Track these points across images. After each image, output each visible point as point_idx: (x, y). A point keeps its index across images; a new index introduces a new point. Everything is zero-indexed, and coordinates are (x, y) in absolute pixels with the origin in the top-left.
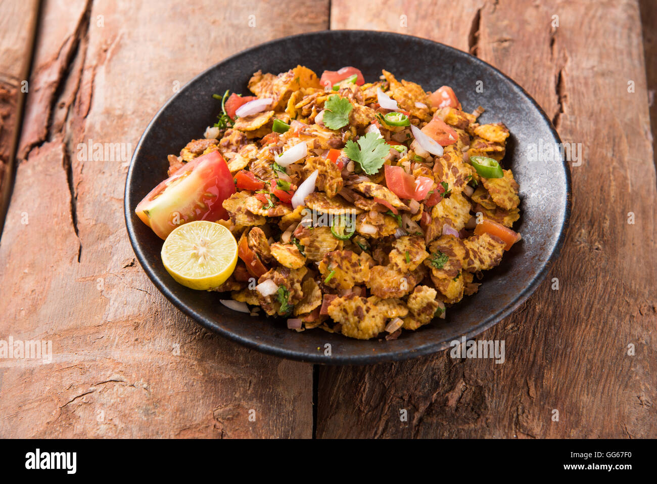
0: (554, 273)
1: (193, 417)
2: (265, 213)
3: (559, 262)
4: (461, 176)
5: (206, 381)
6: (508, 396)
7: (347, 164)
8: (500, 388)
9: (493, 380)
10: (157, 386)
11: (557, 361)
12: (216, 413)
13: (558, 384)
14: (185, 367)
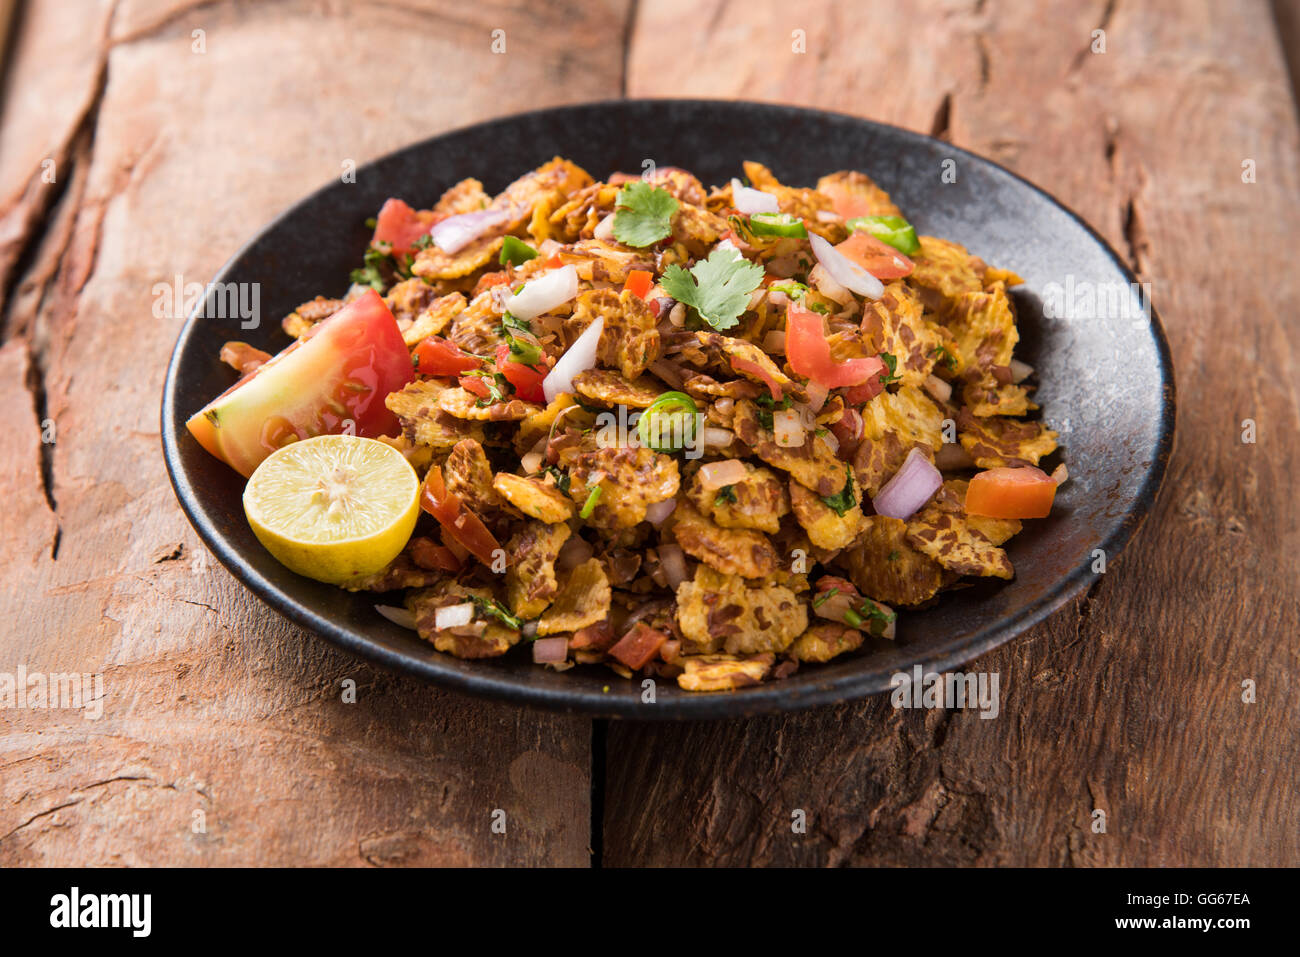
0: (1140, 573)
1: (311, 851)
2: (482, 413)
3: (1149, 553)
4: (919, 347)
5: (344, 781)
6: (1046, 813)
7: (668, 311)
8: (1026, 796)
9: (1010, 781)
10: (227, 787)
11: (1154, 747)
12: (365, 846)
13: (1160, 793)
14: (293, 751)
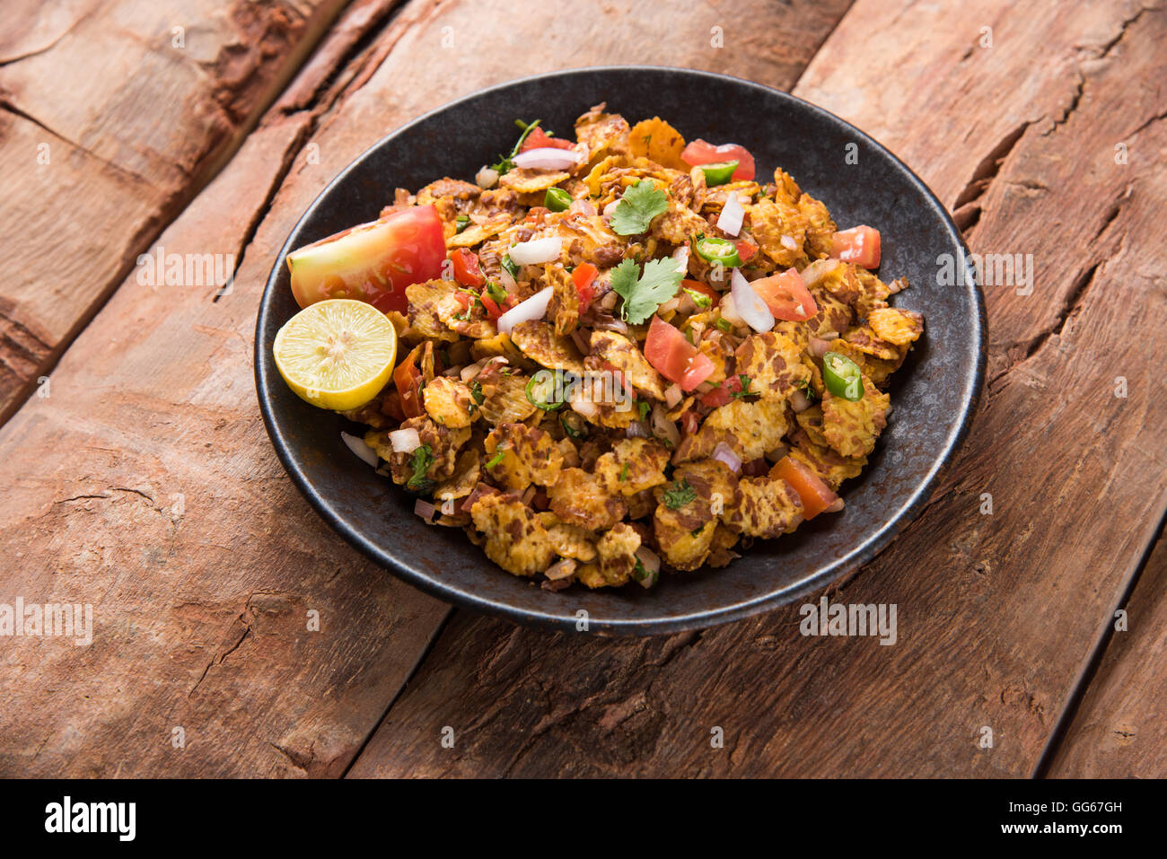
0: (888, 582)
1: (216, 590)
2: (454, 324)
3: (905, 568)
4: (787, 375)
5: (270, 544)
6: (698, 746)
7: (605, 294)
8: (692, 728)
9: (689, 713)
10: (191, 524)
11: (806, 722)
12: (255, 598)
13: (788, 758)
14: (249, 512)
